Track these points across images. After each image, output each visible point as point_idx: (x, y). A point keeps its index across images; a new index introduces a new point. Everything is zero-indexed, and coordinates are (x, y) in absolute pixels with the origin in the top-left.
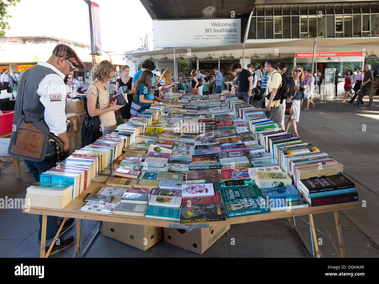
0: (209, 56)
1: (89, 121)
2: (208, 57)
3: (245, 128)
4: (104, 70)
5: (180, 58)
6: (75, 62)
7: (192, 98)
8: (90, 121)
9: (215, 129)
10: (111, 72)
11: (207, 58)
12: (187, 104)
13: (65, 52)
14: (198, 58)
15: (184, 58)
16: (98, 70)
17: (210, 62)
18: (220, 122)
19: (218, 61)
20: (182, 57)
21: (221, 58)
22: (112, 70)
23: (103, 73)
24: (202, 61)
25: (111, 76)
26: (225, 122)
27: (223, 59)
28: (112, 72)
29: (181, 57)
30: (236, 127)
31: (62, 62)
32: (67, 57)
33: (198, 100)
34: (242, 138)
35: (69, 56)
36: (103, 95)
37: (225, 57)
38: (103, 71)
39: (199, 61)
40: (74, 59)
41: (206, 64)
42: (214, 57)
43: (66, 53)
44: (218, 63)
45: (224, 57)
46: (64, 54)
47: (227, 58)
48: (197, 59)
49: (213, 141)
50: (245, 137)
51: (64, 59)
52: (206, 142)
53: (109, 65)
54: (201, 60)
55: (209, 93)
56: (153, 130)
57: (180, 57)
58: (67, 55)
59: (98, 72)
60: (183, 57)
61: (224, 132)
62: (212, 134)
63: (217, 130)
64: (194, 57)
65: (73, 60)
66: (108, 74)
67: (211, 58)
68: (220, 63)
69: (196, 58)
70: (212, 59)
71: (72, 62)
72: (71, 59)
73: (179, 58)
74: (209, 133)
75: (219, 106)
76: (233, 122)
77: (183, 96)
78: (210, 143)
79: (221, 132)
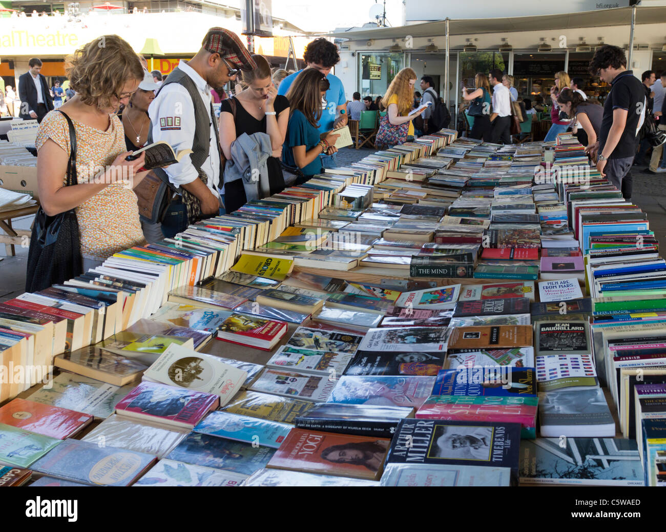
0: (542, 43)
1: (46, 229)
2: (538, 46)
3: (573, 279)
4: (104, 72)
5: (467, 46)
6: (236, 60)
7: (470, 151)
8: (49, 229)
9: (467, 275)
10: (125, 80)
11: (535, 48)
12: (441, 171)
13: (218, 43)
14: (514, 47)
15: (478, 48)
16: (82, 71)
17: (546, 59)
18: (499, 246)
19: (564, 55)
20: (471, 45)
21: (572, 47)
22: (130, 74)
23: (99, 79)
24: (524, 55)
25: (124, 91)
26: (513, 248)
27: (577, 50)
28: (129, 82)
29: (468, 43)
30: (542, 275)
31: (214, 62)
32: (222, 53)
33: (479, 160)
34: (541, 333)
35: (226, 50)
36: (92, 147)
37: (584, 44)
38: (101, 72)
39: (515, 56)
40: (234, 55)
41: (534, 62)
42: (553, 45)
43: (220, 46)
44: (564, 62)
45: (580, 45)
46: (218, 48)
47: (588, 49)
48: (510, 50)
49: (432, 335)
50: (558, 328)
51: (218, 56)
52: (403, 338)
53: (122, 55)
54: (520, 53)
55: (532, 138)
56: (260, 265)
57: (466, 43)
58: (222, 50)
59: (81, 74)
60: (474, 43)
61: (495, 290)
62: (451, 295)
63: (473, 279)
64: (503, 46)
65: (232, 58)
66: (114, 84)
67: (545, 47)
68: (570, 62)
69: (506, 48)
70: (549, 50)
71: (230, 61)
72: (229, 56)
73: (465, 46)
74: (443, 291)
75: (528, 183)
76: (540, 250)
77: (447, 145)
78: (419, 341)
79: (485, 288)
